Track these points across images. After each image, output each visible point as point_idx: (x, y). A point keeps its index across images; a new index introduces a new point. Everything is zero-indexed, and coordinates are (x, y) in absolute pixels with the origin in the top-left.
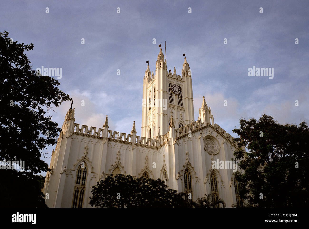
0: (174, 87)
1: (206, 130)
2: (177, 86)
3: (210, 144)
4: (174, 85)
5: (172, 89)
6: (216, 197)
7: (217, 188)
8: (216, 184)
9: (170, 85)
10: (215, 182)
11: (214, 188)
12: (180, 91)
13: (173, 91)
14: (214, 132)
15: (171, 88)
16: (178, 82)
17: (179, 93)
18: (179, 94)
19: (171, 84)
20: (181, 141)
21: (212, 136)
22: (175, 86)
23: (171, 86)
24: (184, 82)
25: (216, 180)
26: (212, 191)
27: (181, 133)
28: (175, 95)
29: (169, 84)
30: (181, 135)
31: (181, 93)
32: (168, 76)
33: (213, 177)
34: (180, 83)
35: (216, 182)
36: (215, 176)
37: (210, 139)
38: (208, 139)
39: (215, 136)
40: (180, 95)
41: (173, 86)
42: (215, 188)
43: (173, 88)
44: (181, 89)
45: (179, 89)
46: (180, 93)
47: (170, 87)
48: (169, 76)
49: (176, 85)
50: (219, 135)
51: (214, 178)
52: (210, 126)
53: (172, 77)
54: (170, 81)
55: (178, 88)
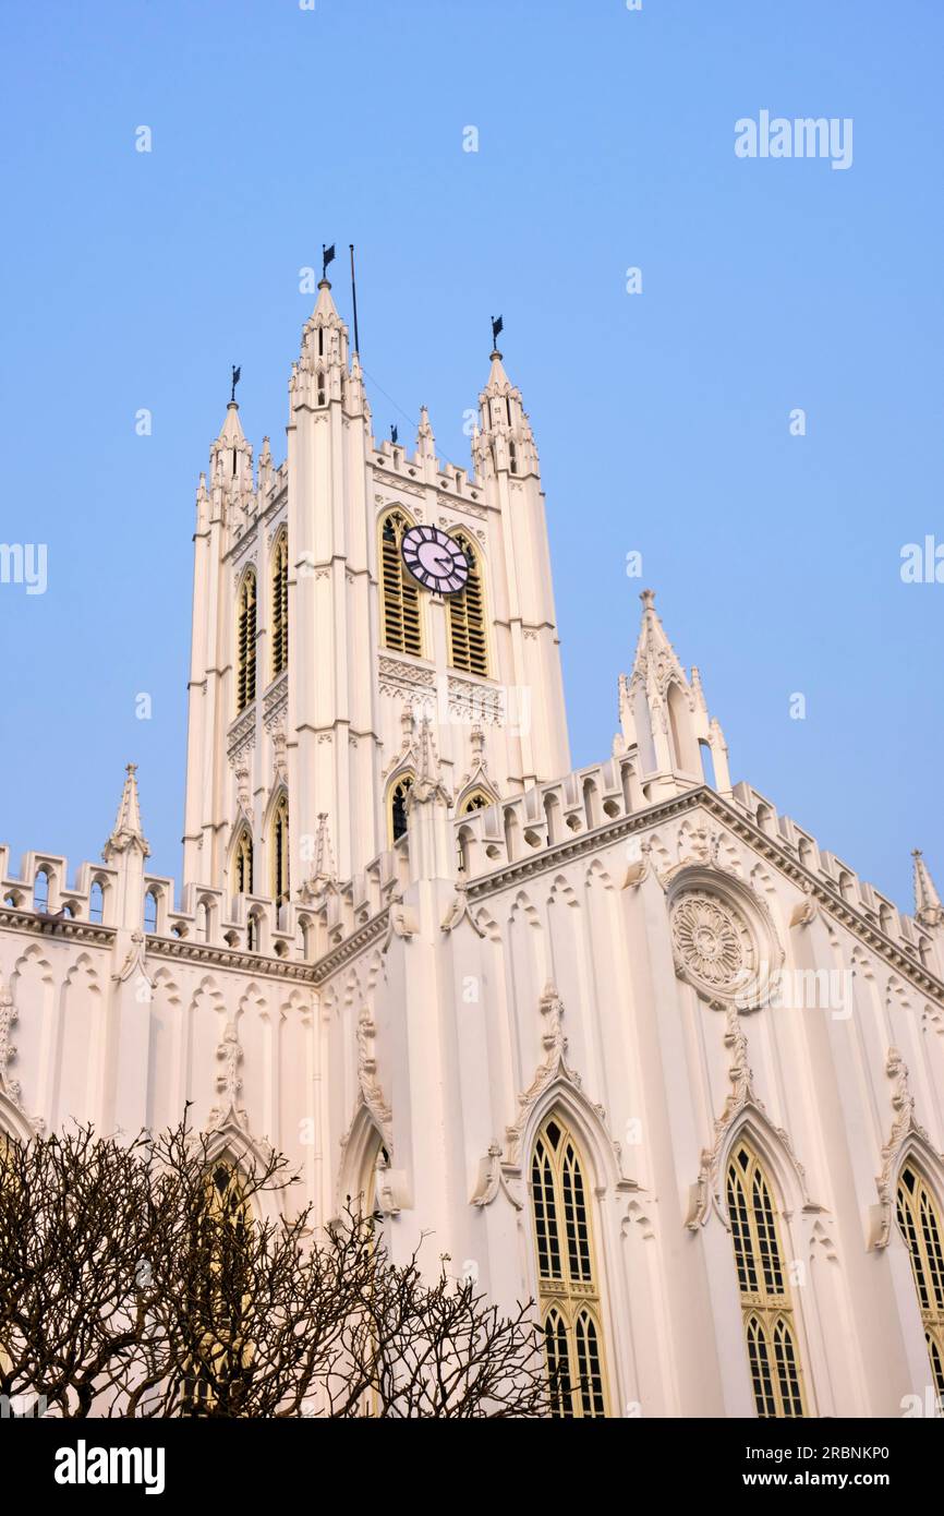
0: (425, 541)
1: (679, 828)
2: (442, 539)
3: (706, 931)
4: (418, 528)
5: (410, 558)
6: (777, 1338)
7: (777, 1266)
8: (772, 1230)
9: (394, 526)
10: (759, 1216)
11: (759, 1269)
12: (463, 575)
13: (419, 572)
14: (734, 840)
15: (404, 550)
16: (448, 514)
17: (458, 585)
18: (460, 591)
19: (398, 518)
20: (499, 905)
21: (722, 876)
22: (428, 534)
23: (398, 536)
24: (490, 515)
25: (768, 1206)
26: (744, 1288)
27: (498, 847)
28: (432, 602)
29: (382, 522)
30: (501, 863)
31: (472, 585)
32: (375, 468)
33: (746, 1178)
34: (467, 521)
35: (770, 1221)
36: (758, 1175)
37: (710, 894)
38: (696, 891)
39: (741, 873)
40: (465, 597)
41: (415, 535)
42: (766, 1264)
43: (415, 553)
44: (470, 558)
45: (460, 561)
46: (467, 584)
47: (394, 540)
48: (383, 467)
49: (434, 530)
50: (769, 868)
51: (755, 1191)
52: (707, 801)
53: (409, 476)
54: (396, 504)
55: (453, 548)
